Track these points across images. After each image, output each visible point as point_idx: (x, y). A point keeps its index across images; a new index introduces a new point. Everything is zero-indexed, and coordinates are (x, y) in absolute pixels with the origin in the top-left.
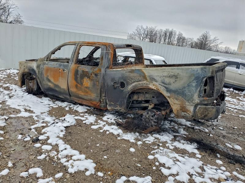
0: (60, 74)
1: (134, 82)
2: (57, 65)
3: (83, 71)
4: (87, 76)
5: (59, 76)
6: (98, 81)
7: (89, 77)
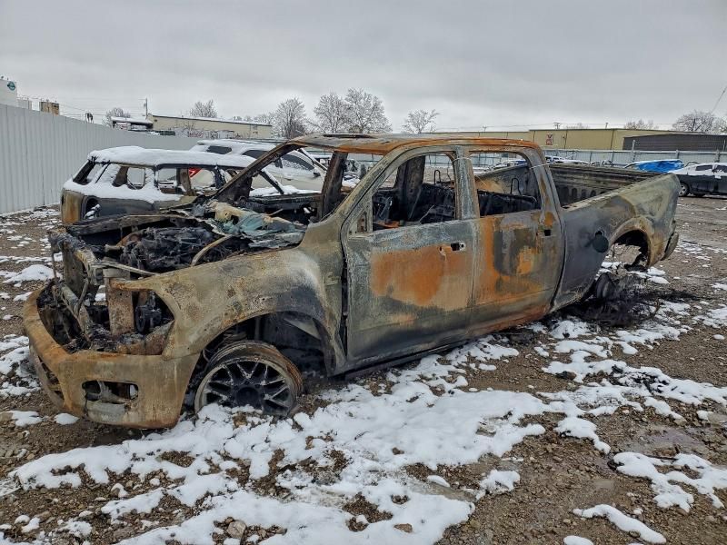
0: (443, 265)
1: (620, 224)
2: (427, 237)
3: (516, 231)
4: (527, 244)
5: (442, 273)
6: (554, 247)
7: (532, 245)
